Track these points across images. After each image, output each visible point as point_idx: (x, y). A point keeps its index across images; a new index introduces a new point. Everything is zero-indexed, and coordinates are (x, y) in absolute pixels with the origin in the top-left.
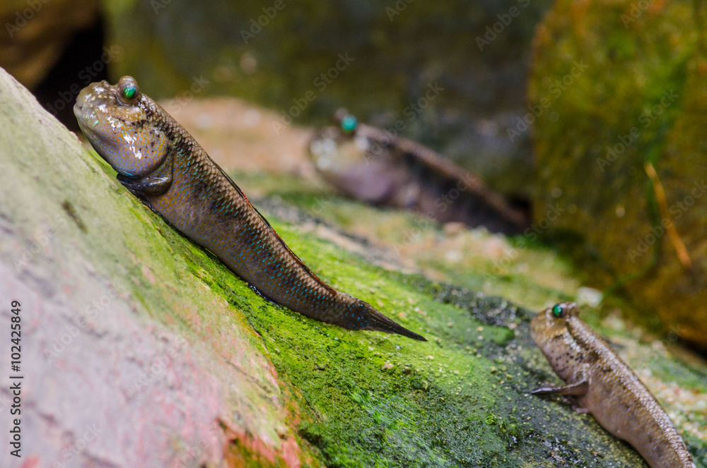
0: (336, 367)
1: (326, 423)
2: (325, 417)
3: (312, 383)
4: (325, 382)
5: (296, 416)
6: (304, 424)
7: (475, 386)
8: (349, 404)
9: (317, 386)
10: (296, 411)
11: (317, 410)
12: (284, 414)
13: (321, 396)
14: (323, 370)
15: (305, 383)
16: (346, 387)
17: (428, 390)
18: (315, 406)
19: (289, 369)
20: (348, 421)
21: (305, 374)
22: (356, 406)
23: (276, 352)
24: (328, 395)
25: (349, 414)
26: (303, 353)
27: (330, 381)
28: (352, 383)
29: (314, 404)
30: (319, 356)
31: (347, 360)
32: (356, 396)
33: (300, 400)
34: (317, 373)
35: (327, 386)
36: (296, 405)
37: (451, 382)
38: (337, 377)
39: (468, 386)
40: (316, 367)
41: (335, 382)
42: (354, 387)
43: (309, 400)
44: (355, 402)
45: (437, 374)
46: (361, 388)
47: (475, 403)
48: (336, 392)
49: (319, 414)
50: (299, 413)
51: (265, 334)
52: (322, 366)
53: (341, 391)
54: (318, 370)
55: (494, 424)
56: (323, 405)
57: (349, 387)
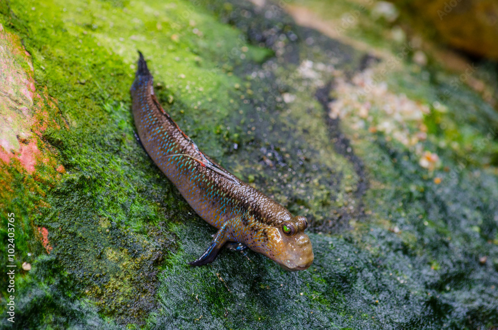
0: (96, 82)
1: (74, 128)
2: (74, 124)
3: (70, 95)
4: (82, 94)
5: (44, 123)
6: (49, 131)
7: (215, 101)
8: (100, 113)
9: (74, 98)
10: (44, 119)
11: (68, 118)
12: (31, 122)
13: (75, 106)
14: (83, 84)
15: (64, 95)
16: (100, 99)
17: (172, 103)
18: (67, 115)
19: (51, 83)
20: (95, 127)
21: (65, 87)
22: (106, 114)
23: (42, 69)
24: (83, 105)
25: (97, 122)
26: (70, 69)
27: (87, 94)
28: (106, 95)
29: (67, 112)
30: (83, 73)
31: (108, 76)
32: (108, 107)
33: (52, 110)
34: (77, 87)
35: (84, 97)
36: (46, 115)
37: (193, 97)
38: (95, 90)
39: (207, 102)
40: (78, 82)
41: (92, 94)
42: (107, 100)
43: (62, 109)
44: (106, 111)
45: (183, 91)
46: (114, 100)
47: (210, 115)
48: (91, 103)
49: (69, 121)
50: (46, 121)
51: (35, 53)
52: (83, 81)
53: (95, 102)
54: (79, 85)
55: (219, 134)
56: (75, 114)
57: (103, 99)
